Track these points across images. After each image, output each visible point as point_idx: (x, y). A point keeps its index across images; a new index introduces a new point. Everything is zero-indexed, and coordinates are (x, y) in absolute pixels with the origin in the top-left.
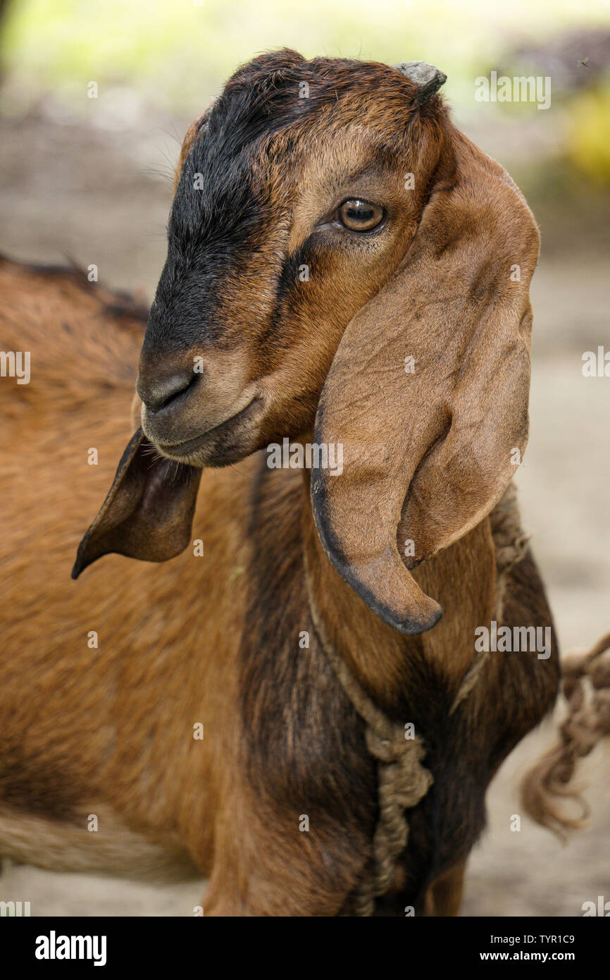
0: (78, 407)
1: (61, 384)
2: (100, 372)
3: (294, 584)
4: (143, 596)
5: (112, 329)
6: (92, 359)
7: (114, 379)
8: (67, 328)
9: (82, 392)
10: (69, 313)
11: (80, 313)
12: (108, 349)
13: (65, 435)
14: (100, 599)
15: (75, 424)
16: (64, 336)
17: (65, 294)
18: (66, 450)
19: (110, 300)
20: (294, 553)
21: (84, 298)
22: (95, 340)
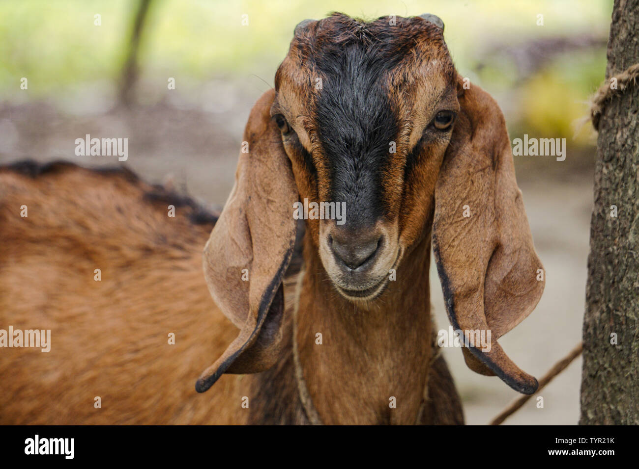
0: (128, 265)
1: (116, 249)
2: (143, 240)
3: (287, 376)
4: (178, 394)
5: (149, 210)
6: (137, 231)
7: (152, 245)
8: (119, 210)
9: (131, 254)
10: (121, 200)
11: (129, 200)
12: (148, 224)
13: (119, 284)
14: (149, 397)
15: (126, 277)
16: (118, 216)
17: (118, 186)
18: (120, 295)
19: (149, 189)
20: (287, 355)
21: (130, 188)
22: (139, 218)
